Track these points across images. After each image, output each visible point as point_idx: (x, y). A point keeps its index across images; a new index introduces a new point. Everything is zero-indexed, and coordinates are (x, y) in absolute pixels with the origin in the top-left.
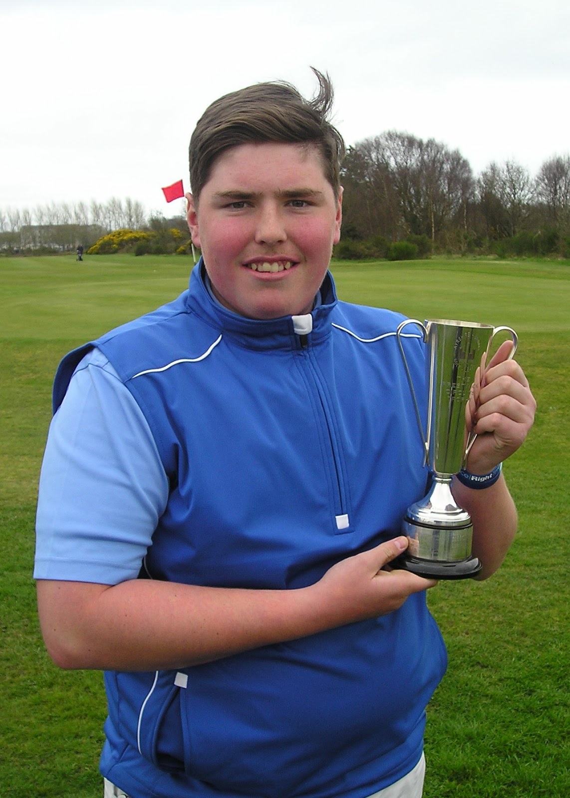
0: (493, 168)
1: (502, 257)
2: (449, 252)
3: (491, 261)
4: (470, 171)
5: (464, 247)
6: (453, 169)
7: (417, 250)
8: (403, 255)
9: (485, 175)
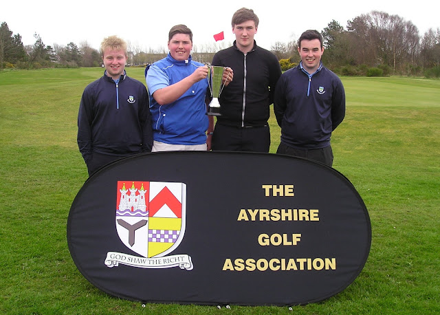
0: (430, 31)
1: (428, 77)
2: (401, 74)
3: (422, 80)
4: (417, 32)
5: (409, 71)
6: (409, 31)
7: (382, 72)
8: (375, 74)
9: (426, 34)
